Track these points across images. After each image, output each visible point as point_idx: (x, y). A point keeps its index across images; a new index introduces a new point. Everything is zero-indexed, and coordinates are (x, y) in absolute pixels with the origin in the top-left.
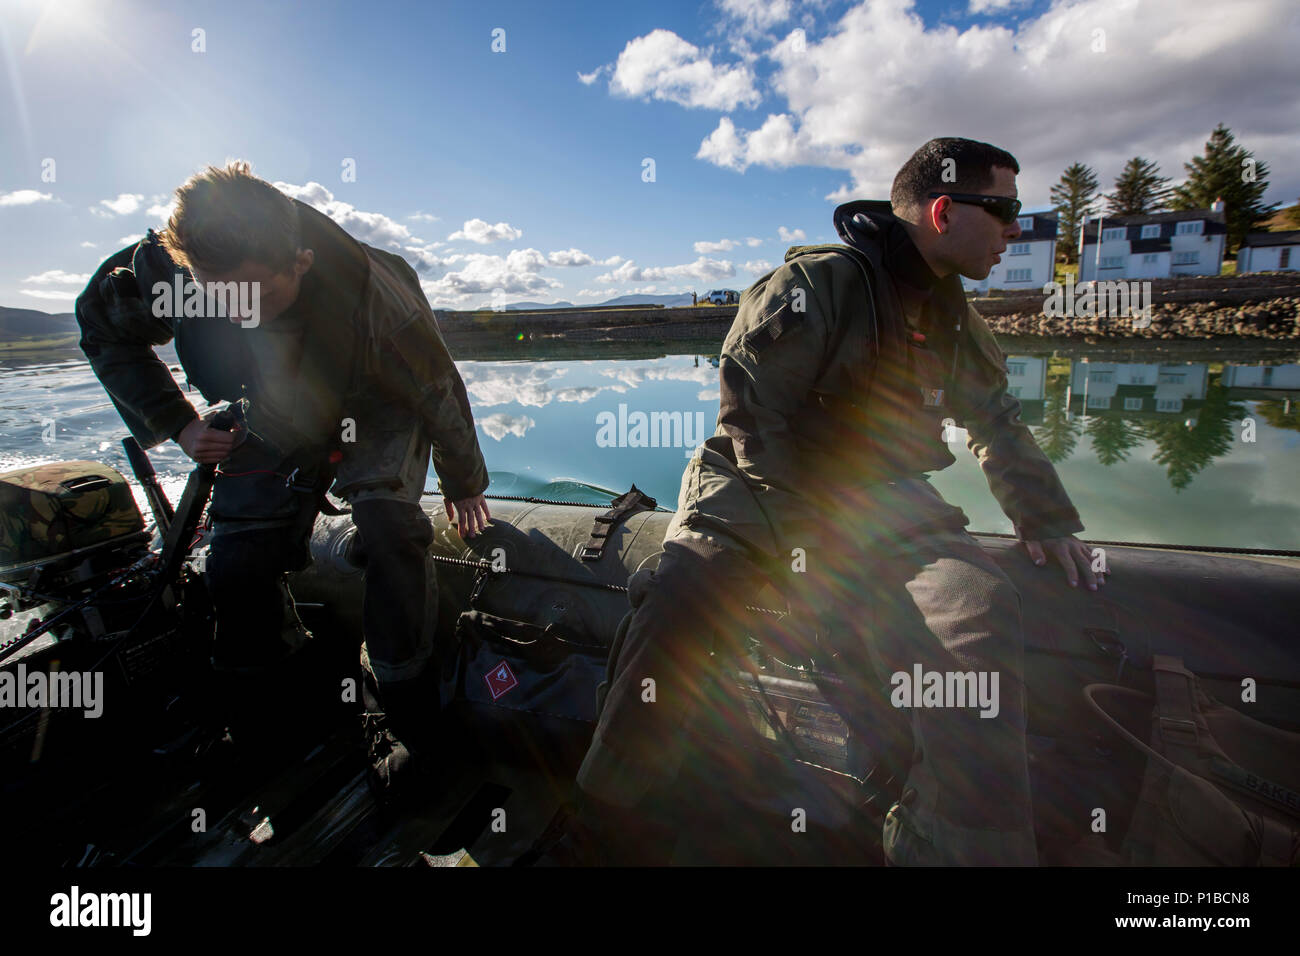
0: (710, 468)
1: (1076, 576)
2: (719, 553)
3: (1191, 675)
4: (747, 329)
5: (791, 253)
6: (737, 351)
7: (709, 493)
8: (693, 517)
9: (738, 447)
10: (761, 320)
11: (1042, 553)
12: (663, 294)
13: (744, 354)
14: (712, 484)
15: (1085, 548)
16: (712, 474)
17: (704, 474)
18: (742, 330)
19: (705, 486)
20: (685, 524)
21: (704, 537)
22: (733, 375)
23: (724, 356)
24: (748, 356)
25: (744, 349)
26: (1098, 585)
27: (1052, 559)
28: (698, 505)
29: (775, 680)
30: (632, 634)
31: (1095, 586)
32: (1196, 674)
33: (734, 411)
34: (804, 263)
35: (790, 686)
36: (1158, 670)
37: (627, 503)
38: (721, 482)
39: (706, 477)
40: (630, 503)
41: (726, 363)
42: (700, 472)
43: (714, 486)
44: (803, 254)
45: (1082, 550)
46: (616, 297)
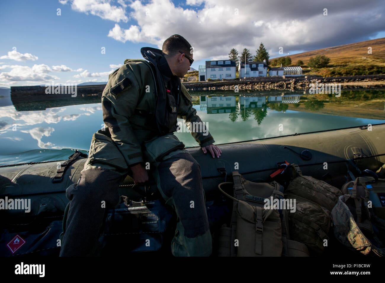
0: (99, 140)
1: (214, 155)
2: (103, 172)
3: (240, 175)
4: (111, 87)
5: (126, 61)
6: (108, 95)
7: (98, 150)
8: (92, 160)
9: (111, 130)
10: (116, 84)
11: (206, 150)
12: (100, 82)
13: (111, 96)
14: (100, 146)
15: (215, 147)
16: (100, 143)
17: (97, 143)
18: (110, 87)
19: (97, 148)
20: (89, 163)
21: (97, 167)
22: (107, 104)
23: (103, 97)
24: (112, 96)
25: (110, 94)
26: (219, 156)
27: (208, 151)
28: (94, 155)
29: (133, 208)
30: (70, 212)
31: (219, 157)
32: (241, 174)
33: (108, 117)
34: (130, 64)
35: (138, 209)
36: (234, 176)
37: (73, 157)
38: (103, 145)
39: (97, 144)
40: (75, 157)
41: (104, 99)
42: (95, 143)
43: (100, 147)
44: (130, 61)
45: (215, 148)
46: (82, 83)
